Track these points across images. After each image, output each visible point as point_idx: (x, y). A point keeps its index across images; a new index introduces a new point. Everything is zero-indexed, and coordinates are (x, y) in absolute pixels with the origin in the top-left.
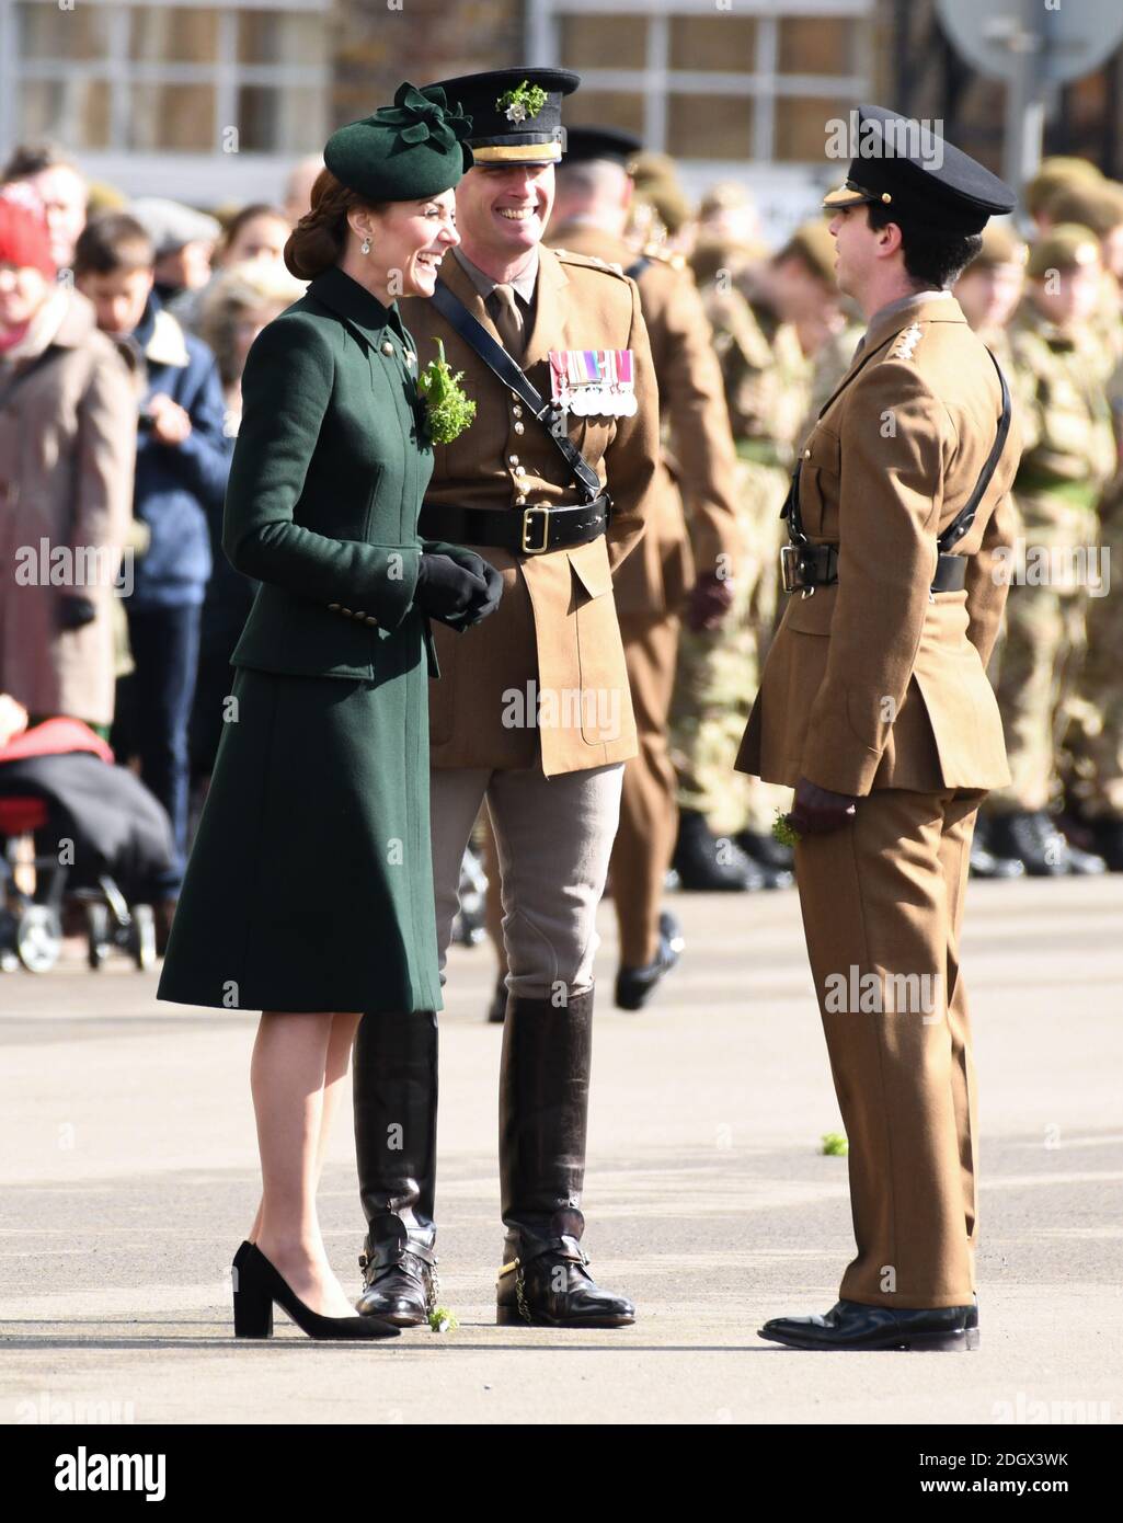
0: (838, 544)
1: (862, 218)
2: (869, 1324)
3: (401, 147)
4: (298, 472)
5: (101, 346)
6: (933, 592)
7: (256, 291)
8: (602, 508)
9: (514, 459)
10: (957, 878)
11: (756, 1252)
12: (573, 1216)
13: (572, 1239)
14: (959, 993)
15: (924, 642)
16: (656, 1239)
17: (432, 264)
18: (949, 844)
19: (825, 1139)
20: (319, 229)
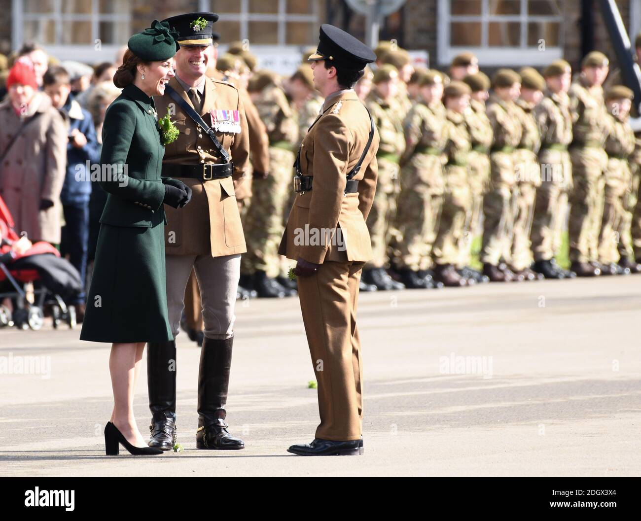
0: (313, 176)
1: (323, 64)
2: (326, 446)
3: (155, 42)
4: (124, 156)
5: (54, 112)
6: (346, 193)
7: (107, 92)
8: (230, 166)
9: (199, 147)
10: (355, 292)
11: (286, 422)
12: (223, 411)
13: (222, 419)
14: (356, 332)
15: (342, 210)
16: (251, 418)
17: (164, 83)
18: (352, 280)
19: (309, 383)
20: (127, 71)
